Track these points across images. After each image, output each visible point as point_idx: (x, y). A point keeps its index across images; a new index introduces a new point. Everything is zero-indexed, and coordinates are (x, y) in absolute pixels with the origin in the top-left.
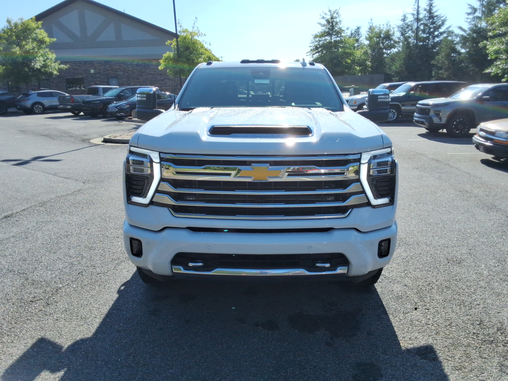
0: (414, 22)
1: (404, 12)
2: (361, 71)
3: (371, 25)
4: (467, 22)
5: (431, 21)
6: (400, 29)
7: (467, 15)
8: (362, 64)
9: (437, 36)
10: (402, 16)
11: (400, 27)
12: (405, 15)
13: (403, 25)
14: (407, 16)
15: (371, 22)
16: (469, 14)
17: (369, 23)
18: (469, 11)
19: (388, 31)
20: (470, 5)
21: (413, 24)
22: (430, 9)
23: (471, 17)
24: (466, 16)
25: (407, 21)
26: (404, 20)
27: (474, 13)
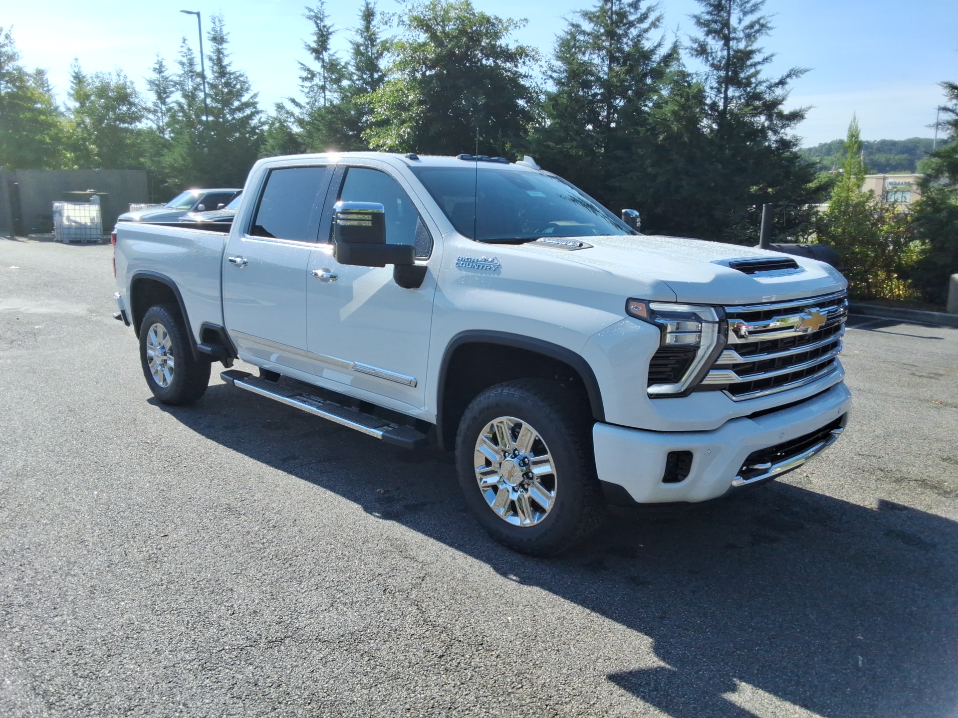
0: (185, 77)
1: (158, 56)
2: (76, 161)
3: (76, 70)
4: (303, 91)
5: (223, 81)
6: (155, 88)
7: (301, 80)
8: (77, 147)
9: (240, 109)
10: (155, 63)
11: (153, 83)
12: (161, 62)
13: (159, 81)
14: (164, 64)
15: (76, 64)
16: (305, 79)
17: (71, 65)
18: (304, 74)
19: (124, 87)
20: (302, 64)
21: (183, 81)
22: (219, 60)
23: (307, 84)
24: (300, 82)
25: (165, 74)
26: (160, 70)
27: (311, 79)
